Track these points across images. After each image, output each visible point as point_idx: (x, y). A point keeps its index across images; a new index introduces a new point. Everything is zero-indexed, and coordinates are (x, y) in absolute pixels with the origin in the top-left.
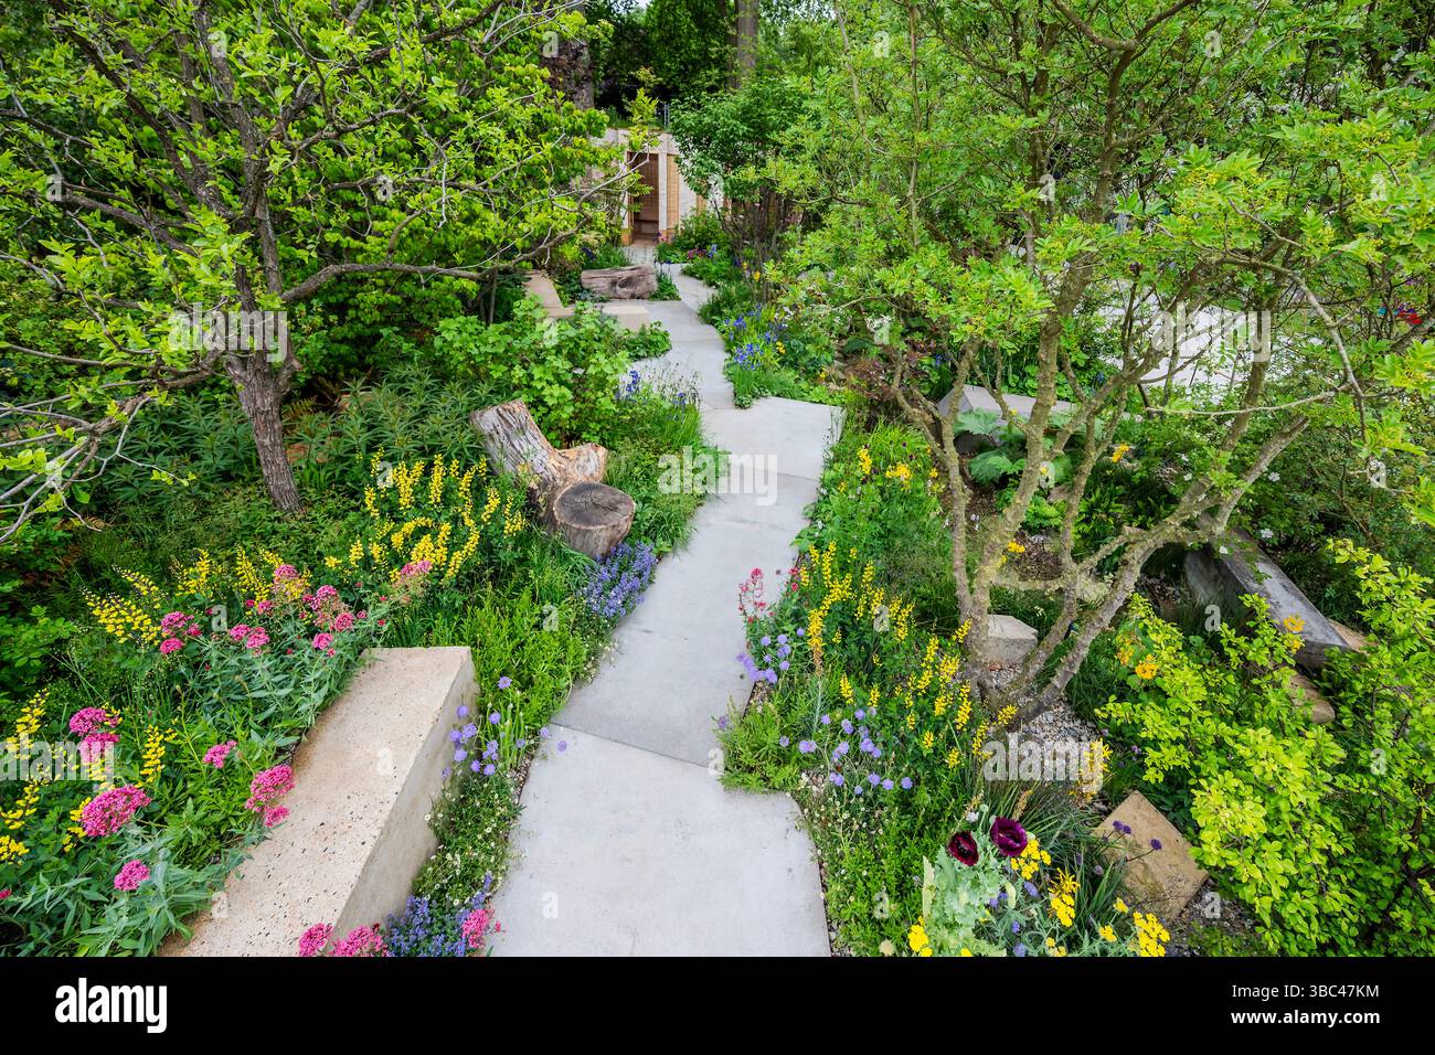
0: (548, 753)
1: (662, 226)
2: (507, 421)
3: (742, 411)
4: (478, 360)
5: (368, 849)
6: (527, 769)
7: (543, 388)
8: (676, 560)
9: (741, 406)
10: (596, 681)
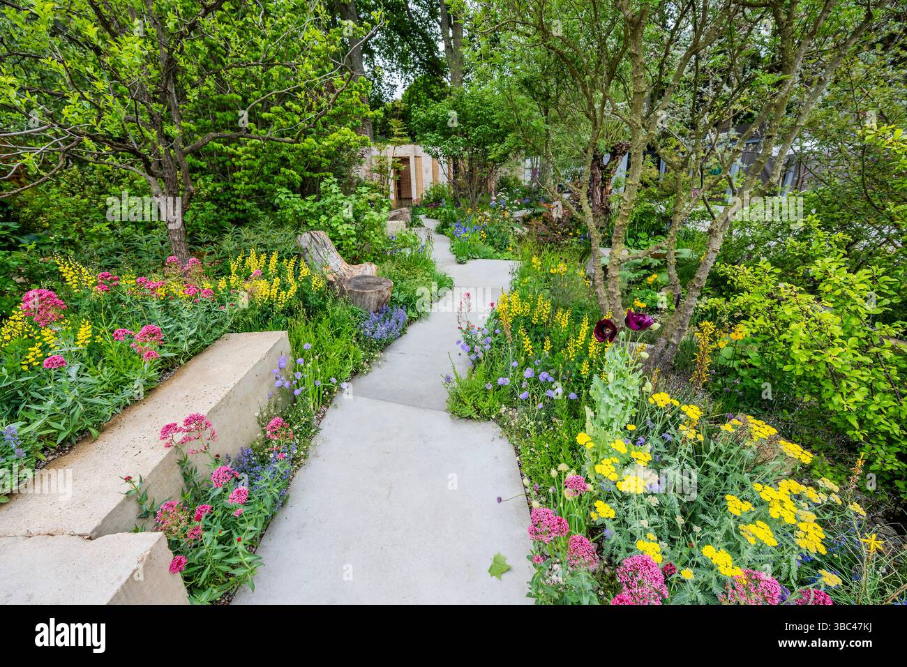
0: (338, 405)
1: (414, 196)
2: (316, 240)
3: (462, 266)
4: (300, 214)
5: (213, 405)
6: (324, 412)
7: (337, 226)
8: (421, 324)
9: (461, 263)
10: (370, 375)
